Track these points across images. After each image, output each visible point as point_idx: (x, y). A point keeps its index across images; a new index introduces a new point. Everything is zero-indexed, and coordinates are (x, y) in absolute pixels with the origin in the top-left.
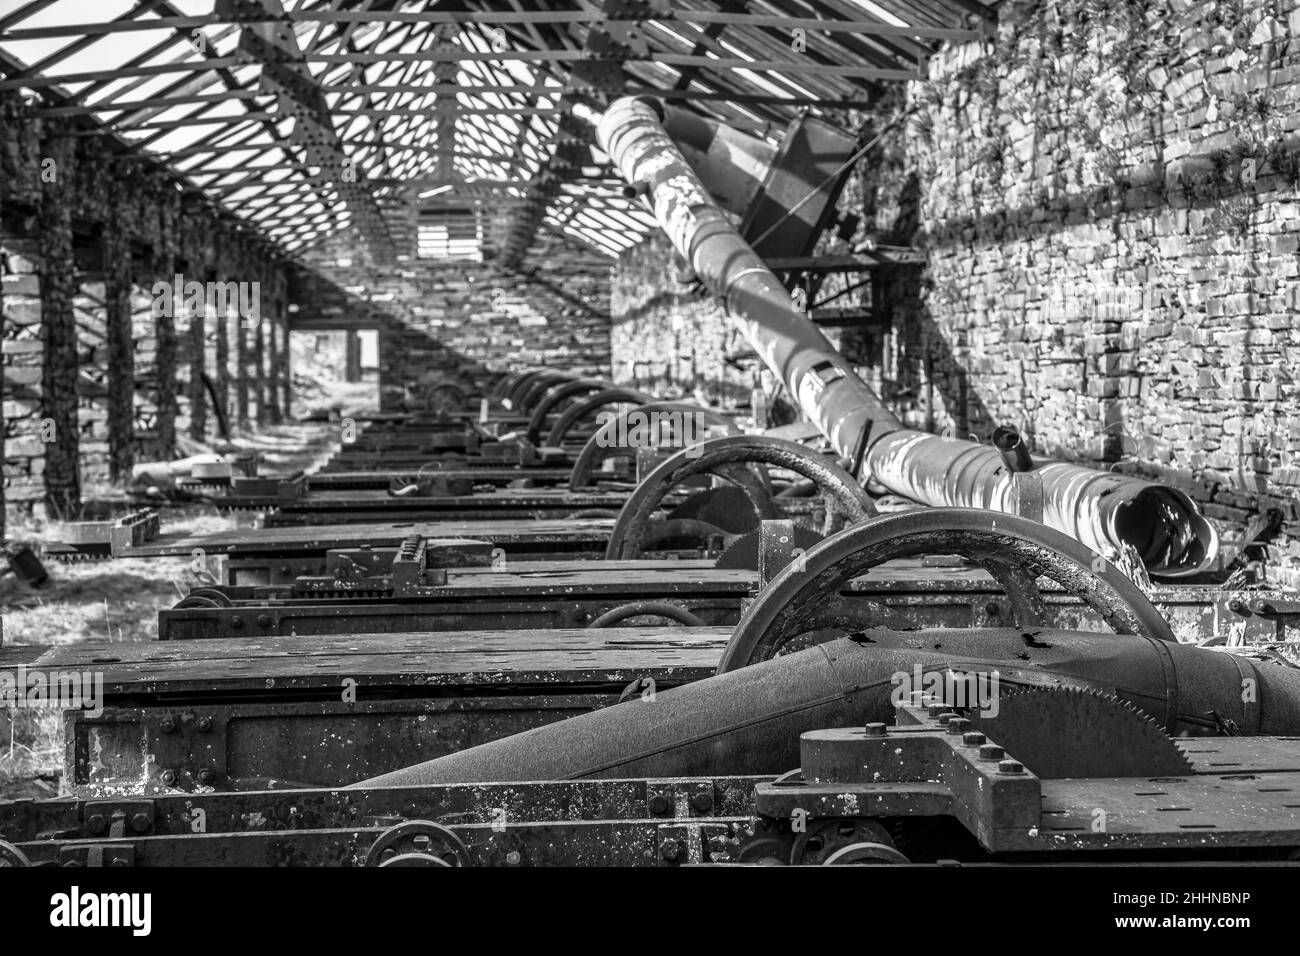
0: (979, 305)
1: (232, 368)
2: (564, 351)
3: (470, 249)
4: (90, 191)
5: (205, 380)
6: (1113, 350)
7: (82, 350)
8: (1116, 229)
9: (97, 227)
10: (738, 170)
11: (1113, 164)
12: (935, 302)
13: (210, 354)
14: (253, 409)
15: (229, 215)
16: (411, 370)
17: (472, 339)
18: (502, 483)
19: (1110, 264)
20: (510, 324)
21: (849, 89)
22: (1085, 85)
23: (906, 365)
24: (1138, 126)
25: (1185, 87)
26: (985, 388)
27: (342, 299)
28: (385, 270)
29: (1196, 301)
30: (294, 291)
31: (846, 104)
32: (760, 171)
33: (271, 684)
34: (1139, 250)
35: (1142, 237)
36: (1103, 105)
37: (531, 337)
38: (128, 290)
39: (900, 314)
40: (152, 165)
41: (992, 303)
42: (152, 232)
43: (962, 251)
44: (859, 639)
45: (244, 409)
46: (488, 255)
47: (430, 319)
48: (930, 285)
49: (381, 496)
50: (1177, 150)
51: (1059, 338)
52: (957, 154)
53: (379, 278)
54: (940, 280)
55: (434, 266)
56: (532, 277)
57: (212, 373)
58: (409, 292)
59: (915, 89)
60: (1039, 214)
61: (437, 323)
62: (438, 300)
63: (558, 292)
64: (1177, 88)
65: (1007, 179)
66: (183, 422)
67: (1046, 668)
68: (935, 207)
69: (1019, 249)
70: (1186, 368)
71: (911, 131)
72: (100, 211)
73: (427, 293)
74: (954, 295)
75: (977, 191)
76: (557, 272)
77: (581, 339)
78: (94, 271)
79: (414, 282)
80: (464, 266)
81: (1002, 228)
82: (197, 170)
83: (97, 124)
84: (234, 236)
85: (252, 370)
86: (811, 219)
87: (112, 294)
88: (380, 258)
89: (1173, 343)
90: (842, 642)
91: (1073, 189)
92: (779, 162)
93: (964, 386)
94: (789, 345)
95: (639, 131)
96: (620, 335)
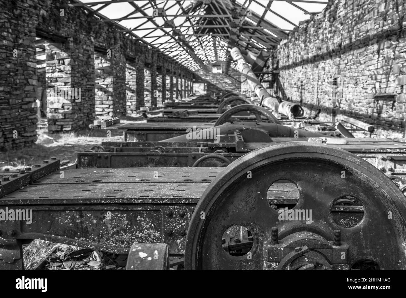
0: (286, 79)
1: (183, 88)
2: (234, 87)
3: (220, 71)
4: (160, 61)
5: (178, 90)
6: (302, 86)
7: (158, 85)
8: (302, 67)
9: (161, 67)
10: (252, 59)
11: (302, 58)
12: (280, 79)
13: (179, 86)
14: (187, 95)
15: (183, 66)
16: (211, 89)
17: (220, 85)
18: (210, 104)
19: (302, 72)
20: (226, 83)
21: (271, 47)
22: (299, 45)
23: (277, 88)
24: (305, 52)
25: (311, 46)
26: (286, 92)
27: (201, 79)
28: (208, 74)
29: (312, 78)
30: (194, 77)
31: (270, 49)
32: (255, 59)
33: (152, 128)
34: (305, 70)
35: (306, 68)
36: (301, 48)
37: (229, 85)
38: (165, 76)
39: (276, 81)
40: (170, 58)
41: (287, 79)
42: (170, 68)
43: (284, 71)
44: (232, 123)
45: (185, 94)
46: (223, 72)
47: (214, 82)
48: (280, 76)
49: (189, 105)
50: (310, 55)
51: (295, 84)
52: (284, 56)
53: (206, 76)
54: (281, 75)
55: (215, 74)
56: (230, 76)
57: (180, 89)
58: (211, 78)
59: (279, 46)
60: (293, 65)
61: (215, 82)
62: (215, 79)
63: (233, 78)
64: (310, 46)
65: (290, 60)
66: (174, 96)
67: (258, 128)
68: (281, 64)
69: (291, 70)
70: (310, 88)
71: (278, 53)
72: (161, 64)
73: (214, 78)
74: (283, 78)
75: (286, 62)
76: (233, 75)
77: (237, 85)
78: (160, 73)
79: (212, 76)
80: (219, 74)
81: (288, 67)
82: (177, 59)
83: (160, 51)
84: (184, 69)
85: (187, 89)
86: (262, 66)
87: (163, 77)
88: (206, 73)
89: (309, 84)
90: (230, 123)
91: (298, 61)
92: (258, 57)
93: (284, 91)
94: (255, 84)
95: (236, 52)
96: (242, 84)
